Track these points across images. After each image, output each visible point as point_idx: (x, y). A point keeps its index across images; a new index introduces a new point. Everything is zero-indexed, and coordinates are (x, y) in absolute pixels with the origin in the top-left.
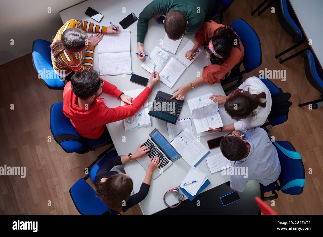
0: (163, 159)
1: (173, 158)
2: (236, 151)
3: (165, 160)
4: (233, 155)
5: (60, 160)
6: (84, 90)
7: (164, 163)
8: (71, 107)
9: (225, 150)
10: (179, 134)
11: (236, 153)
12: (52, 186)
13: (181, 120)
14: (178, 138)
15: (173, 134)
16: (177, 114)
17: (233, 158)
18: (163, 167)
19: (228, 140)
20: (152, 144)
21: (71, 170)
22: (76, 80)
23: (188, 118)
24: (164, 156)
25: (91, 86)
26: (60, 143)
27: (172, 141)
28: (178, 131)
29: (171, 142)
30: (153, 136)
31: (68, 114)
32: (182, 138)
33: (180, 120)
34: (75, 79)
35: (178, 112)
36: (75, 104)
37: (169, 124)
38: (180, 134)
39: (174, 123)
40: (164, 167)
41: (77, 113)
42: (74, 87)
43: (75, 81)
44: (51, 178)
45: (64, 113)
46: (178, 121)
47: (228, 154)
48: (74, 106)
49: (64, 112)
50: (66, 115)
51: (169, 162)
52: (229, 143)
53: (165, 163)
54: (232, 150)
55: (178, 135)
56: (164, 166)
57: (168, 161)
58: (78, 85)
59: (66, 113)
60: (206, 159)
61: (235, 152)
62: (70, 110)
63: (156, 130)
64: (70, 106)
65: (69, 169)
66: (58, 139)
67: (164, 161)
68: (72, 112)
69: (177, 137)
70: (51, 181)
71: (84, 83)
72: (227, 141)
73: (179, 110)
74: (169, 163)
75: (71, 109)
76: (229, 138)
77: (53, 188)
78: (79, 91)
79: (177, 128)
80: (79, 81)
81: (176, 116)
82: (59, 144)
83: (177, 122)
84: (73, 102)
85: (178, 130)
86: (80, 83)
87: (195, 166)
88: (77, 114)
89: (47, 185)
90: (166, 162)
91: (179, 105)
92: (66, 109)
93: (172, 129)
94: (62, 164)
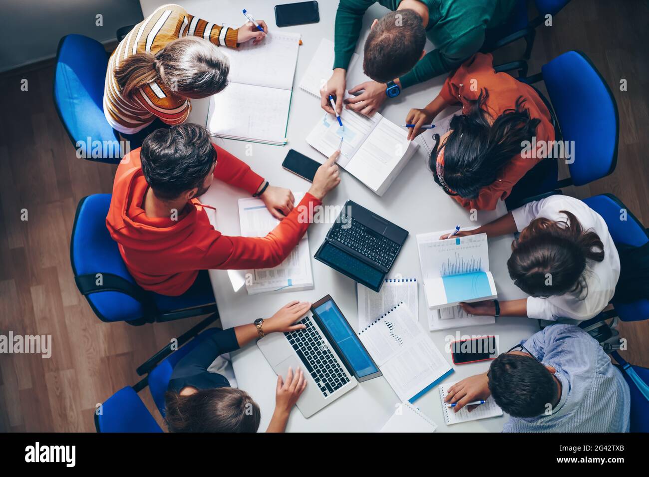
0: (337, 371)
1: (359, 373)
2: (525, 392)
3: (340, 375)
4: (516, 402)
5: (85, 330)
6: (176, 173)
7: (337, 380)
8: (127, 214)
9: (498, 387)
10: (384, 316)
11: (523, 397)
12: (58, 389)
13: (393, 281)
14: (381, 325)
15: (369, 312)
16: (387, 264)
17: (516, 409)
18: (333, 391)
19: (508, 363)
20: (314, 331)
21: (108, 358)
22: (157, 147)
23: (413, 280)
24: (338, 364)
25: (193, 162)
26: (89, 294)
27: (364, 330)
28: (383, 309)
29: (361, 333)
30: (319, 311)
31: (117, 232)
32: (389, 326)
33: (391, 281)
34: (154, 146)
35: (389, 260)
36: (137, 206)
37: (361, 287)
38: (386, 315)
39: (377, 289)
40: (335, 392)
41: (141, 228)
42: (150, 166)
43: (153, 151)
44: (57, 369)
45: (108, 227)
46: (387, 282)
47: (504, 399)
48: (136, 211)
49: (109, 224)
50: (111, 231)
51: (349, 381)
52: (509, 372)
53: (339, 381)
54: (513, 389)
55: (381, 318)
56: (336, 388)
57: (347, 378)
58: (163, 159)
59: (113, 228)
60: (441, 386)
61: (523, 395)
62: (124, 220)
63: (328, 298)
64: (125, 212)
65: (103, 354)
66: (85, 285)
67: (337, 377)
68: (127, 225)
69: (377, 321)
70: (56, 377)
71: (177, 155)
72: (504, 365)
73: (391, 256)
74: (348, 383)
75: (128, 219)
76: (510, 358)
77: (58, 394)
78: (164, 175)
79: (381, 299)
80: (163, 152)
81: (384, 268)
82: (87, 296)
83: (385, 284)
84: (135, 201)
85: (383, 305)
86: (166, 155)
87: (413, 400)
88: (139, 230)
89: (46, 386)
90: (343, 380)
91: (393, 242)
92: (115, 217)
93: (369, 301)
94: (88, 339)
